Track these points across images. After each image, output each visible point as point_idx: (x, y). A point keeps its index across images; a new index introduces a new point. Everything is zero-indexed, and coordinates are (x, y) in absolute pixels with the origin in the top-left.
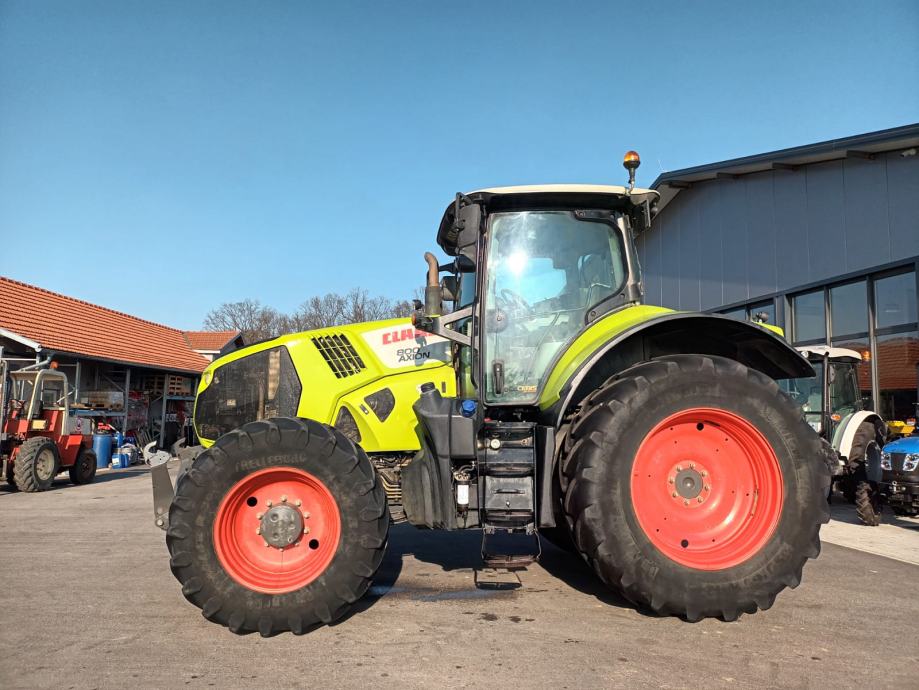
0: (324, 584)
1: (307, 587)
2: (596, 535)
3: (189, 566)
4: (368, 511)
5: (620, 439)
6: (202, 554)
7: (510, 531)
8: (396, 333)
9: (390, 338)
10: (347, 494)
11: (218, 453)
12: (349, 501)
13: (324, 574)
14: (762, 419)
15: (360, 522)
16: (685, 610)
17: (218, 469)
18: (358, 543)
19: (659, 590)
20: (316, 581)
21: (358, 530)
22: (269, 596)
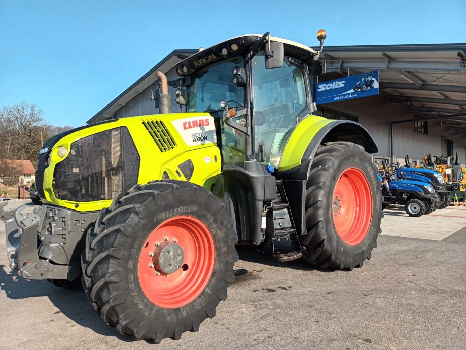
0: (210, 292)
1: (199, 297)
2: (322, 235)
3: (125, 301)
4: (232, 239)
5: (331, 185)
6: (133, 291)
7: (279, 240)
8: (189, 123)
9: (187, 126)
10: (220, 229)
11: (141, 209)
12: (221, 234)
13: (208, 285)
14: (368, 172)
15: (228, 246)
16: (350, 266)
17: (143, 222)
18: (227, 261)
19: (343, 259)
20: (204, 291)
21: (227, 252)
22: (178, 310)
